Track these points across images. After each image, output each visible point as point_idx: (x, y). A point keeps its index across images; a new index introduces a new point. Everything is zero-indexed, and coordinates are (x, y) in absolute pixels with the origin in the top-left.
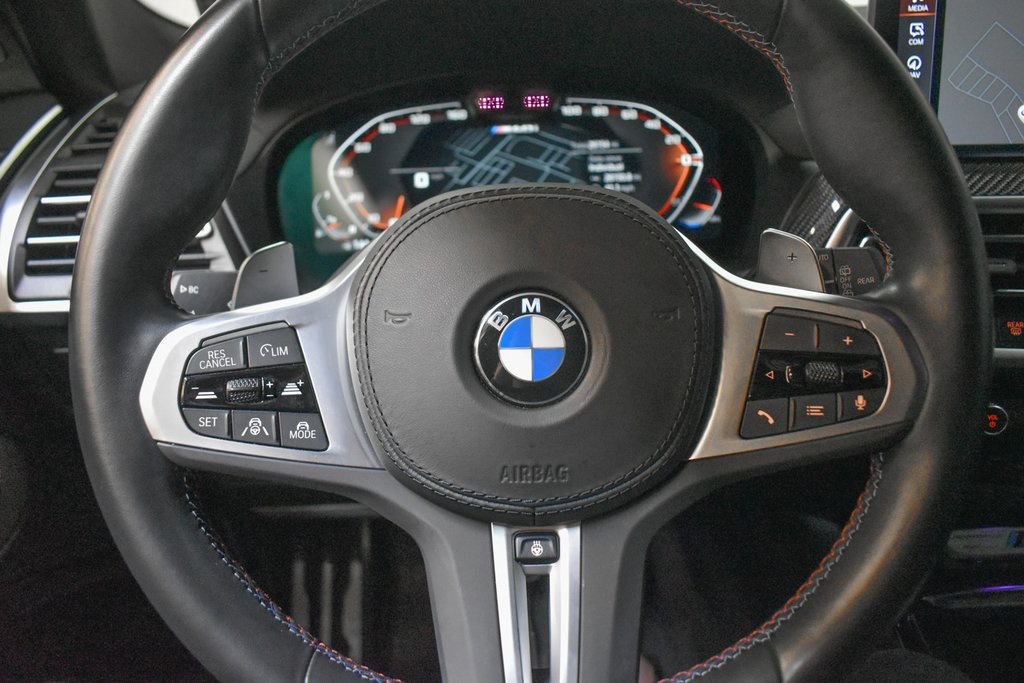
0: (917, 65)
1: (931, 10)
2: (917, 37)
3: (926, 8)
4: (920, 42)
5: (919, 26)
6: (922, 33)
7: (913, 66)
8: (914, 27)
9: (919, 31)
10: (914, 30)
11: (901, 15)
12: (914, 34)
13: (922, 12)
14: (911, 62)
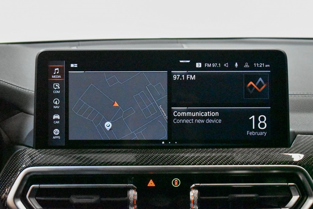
0: (58, 103)
1: (62, 77)
2: (57, 90)
3: (60, 77)
4: (58, 92)
5: (58, 85)
6: (59, 88)
7: (56, 103)
8: (55, 85)
9: (57, 87)
10: (55, 87)
11: (49, 80)
12: (55, 89)
13: (58, 78)
14: (55, 101)
